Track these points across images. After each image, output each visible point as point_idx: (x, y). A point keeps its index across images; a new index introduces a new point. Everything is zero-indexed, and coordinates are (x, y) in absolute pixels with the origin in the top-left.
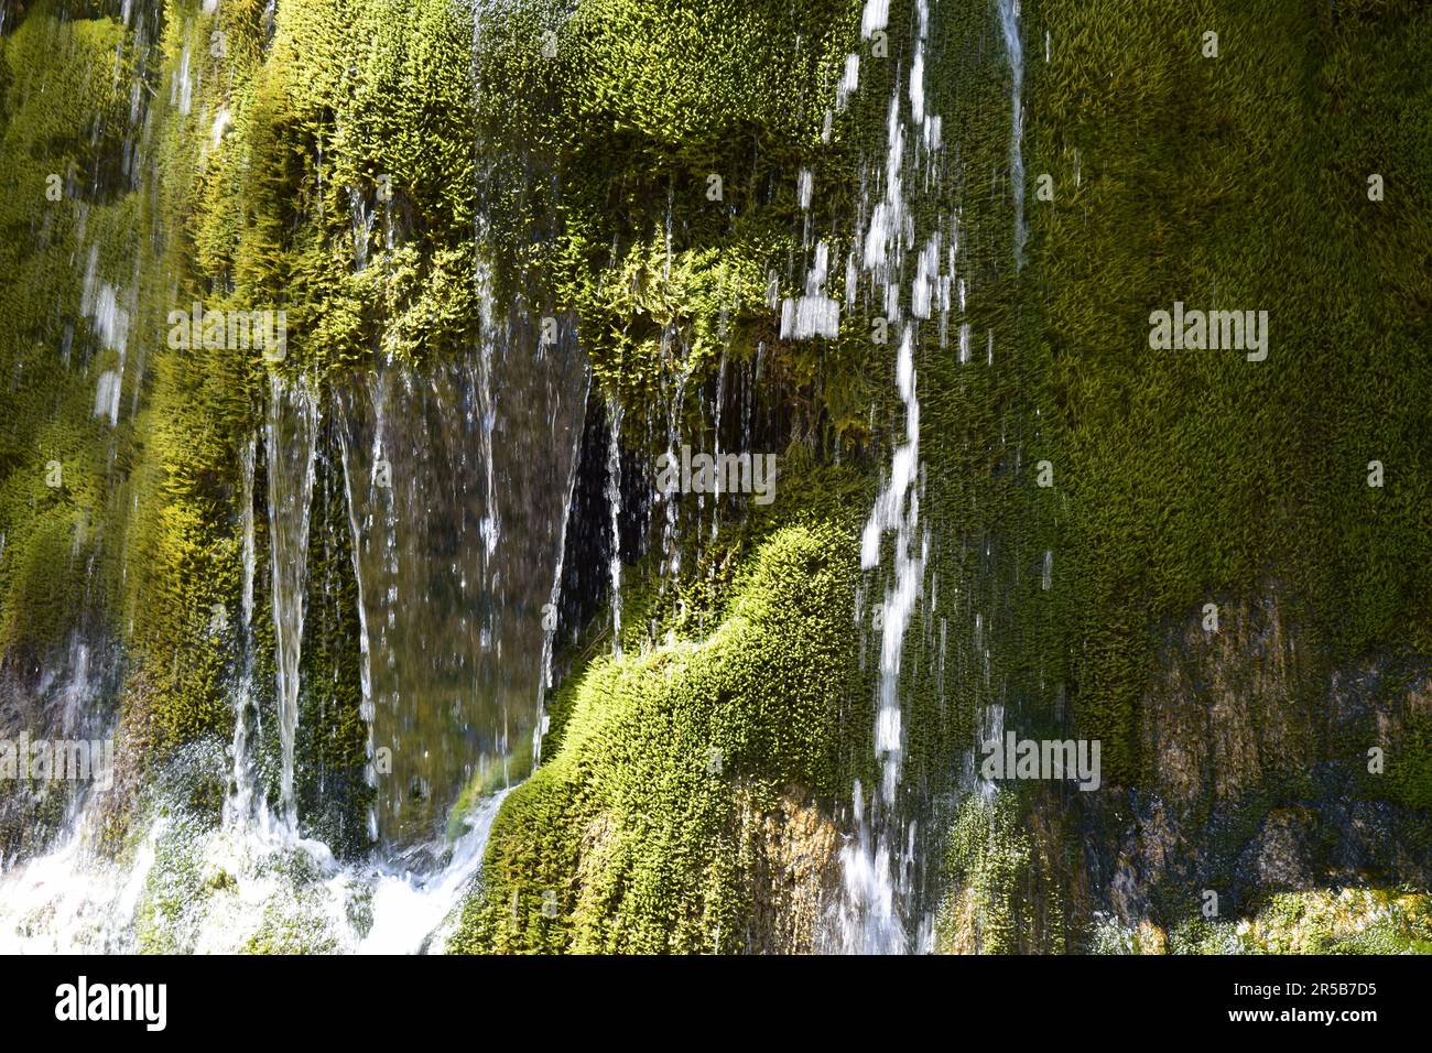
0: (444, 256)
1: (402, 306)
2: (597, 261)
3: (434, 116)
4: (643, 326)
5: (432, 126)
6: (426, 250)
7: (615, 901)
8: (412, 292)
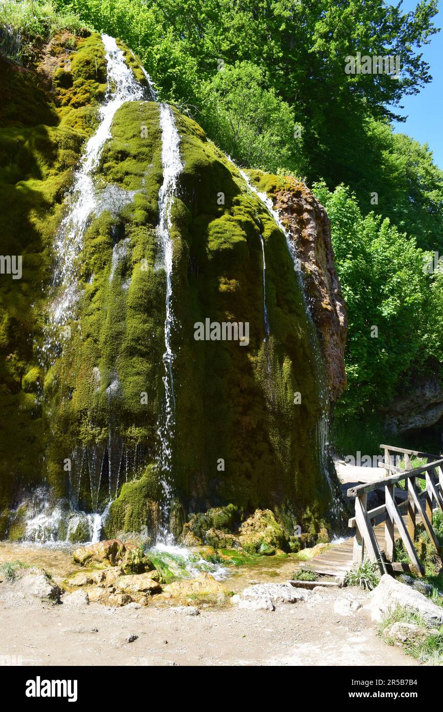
0: (104, 429)
1: (98, 436)
2: (125, 429)
3: (103, 410)
4: (131, 438)
5: (102, 411)
6: (101, 428)
7: (131, 516)
8: (100, 433)
